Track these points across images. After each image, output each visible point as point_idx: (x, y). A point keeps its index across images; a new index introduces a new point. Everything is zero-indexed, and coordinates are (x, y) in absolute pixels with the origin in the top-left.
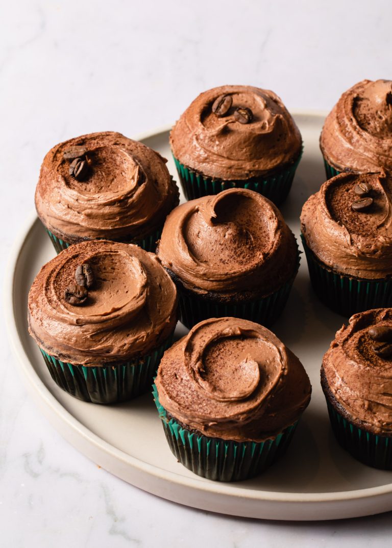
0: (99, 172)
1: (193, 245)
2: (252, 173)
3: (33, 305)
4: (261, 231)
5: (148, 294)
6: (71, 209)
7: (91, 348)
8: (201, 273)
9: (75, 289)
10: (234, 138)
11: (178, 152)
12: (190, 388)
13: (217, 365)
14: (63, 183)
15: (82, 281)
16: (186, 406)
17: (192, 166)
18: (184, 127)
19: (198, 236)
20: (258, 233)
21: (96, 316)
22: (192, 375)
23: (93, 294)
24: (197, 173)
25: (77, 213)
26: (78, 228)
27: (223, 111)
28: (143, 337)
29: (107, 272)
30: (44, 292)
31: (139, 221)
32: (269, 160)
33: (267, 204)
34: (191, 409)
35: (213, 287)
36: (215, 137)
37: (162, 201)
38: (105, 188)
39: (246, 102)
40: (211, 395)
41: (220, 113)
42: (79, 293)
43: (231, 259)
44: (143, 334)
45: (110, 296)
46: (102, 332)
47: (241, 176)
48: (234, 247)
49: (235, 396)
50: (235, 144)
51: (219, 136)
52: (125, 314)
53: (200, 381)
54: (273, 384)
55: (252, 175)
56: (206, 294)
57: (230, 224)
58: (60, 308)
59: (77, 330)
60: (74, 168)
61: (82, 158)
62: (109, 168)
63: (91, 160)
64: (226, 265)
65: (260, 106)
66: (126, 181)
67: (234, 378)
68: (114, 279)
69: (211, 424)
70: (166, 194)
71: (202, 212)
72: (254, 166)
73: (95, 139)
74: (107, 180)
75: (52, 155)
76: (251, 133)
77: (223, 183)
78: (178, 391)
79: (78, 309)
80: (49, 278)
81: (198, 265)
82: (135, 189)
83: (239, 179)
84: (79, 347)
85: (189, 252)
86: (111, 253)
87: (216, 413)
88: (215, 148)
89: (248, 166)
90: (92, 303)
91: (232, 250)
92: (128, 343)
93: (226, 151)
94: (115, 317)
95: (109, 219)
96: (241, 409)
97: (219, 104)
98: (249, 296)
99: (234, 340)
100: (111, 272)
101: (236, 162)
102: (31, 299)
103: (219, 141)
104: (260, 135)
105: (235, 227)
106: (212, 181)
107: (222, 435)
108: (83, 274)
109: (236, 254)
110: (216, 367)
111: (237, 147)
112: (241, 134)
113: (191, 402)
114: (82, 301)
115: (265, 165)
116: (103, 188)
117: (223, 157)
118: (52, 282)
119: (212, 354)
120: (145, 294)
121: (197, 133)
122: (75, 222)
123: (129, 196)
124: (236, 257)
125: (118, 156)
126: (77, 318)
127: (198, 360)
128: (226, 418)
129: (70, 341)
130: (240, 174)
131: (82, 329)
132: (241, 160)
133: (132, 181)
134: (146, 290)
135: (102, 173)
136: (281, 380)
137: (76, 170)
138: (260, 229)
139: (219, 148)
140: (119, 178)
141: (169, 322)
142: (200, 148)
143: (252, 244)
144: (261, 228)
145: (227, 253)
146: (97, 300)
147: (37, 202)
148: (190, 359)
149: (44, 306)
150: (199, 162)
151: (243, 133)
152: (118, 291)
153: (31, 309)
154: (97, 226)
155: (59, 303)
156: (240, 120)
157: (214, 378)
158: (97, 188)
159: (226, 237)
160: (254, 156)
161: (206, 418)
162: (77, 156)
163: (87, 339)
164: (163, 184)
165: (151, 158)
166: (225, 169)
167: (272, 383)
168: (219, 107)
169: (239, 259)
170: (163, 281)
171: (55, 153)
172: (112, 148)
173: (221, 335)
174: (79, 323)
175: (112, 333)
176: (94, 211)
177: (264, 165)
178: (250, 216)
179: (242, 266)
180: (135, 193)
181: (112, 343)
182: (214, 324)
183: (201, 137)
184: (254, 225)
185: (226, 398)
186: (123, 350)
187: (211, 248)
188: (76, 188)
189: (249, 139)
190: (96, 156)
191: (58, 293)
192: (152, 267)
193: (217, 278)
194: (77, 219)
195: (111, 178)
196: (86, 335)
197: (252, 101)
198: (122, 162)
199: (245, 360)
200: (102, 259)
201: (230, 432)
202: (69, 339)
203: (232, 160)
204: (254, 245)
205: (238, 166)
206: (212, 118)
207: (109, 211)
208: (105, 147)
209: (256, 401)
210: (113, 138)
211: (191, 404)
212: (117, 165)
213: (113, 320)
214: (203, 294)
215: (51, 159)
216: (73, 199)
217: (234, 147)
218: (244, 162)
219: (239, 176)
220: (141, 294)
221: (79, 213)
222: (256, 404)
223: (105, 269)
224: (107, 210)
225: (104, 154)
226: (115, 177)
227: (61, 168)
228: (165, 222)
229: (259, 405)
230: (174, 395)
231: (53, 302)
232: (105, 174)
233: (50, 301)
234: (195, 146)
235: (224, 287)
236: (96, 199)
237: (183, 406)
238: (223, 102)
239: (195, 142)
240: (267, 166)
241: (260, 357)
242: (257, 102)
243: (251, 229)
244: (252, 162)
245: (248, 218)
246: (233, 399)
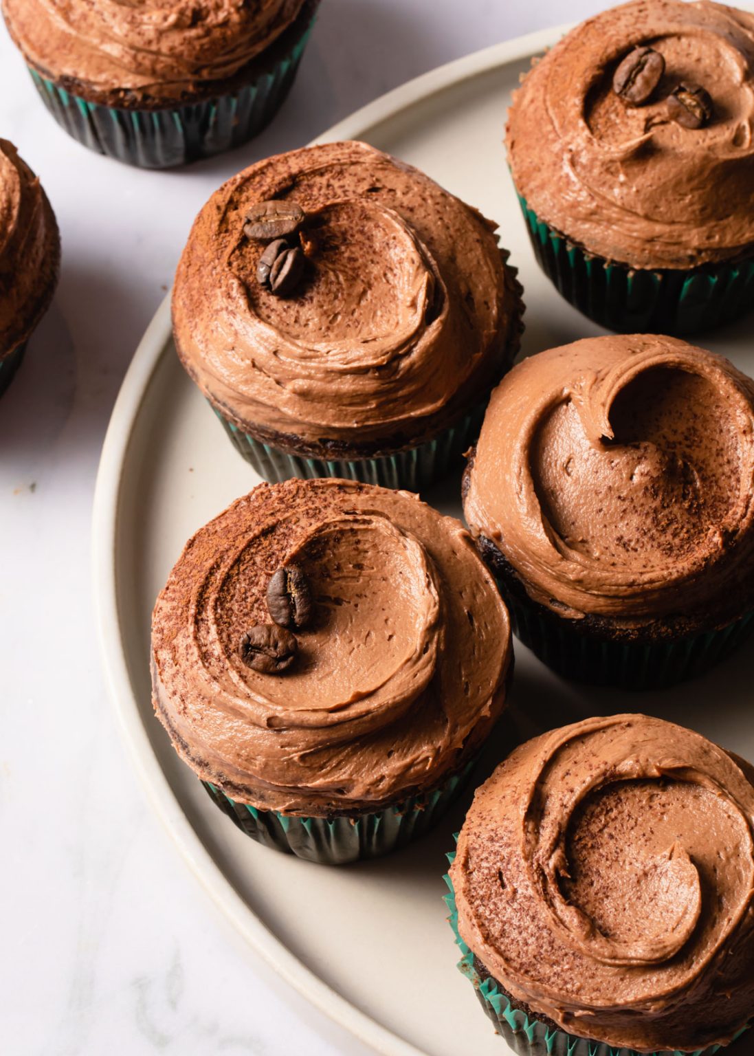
0: (331, 273)
1: (553, 493)
2: (703, 254)
3: (165, 655)
4: (720, 460)
5: (442, 647)
6: (260, 370)
7: (301, 781)
8: (571, 577)
9: (265, 636)
10: (665, 169)
11: (524, 180)
12: (533, 918)
13: (601, 855)
14: (242, 303)
15: (284, 612)
16: (522, 964)
17: (556, 223)
18: (542, 118)
19: (566, 468)
20: (713, 465)
21: (315, 711)
22: (540, 886)
23: (310, 641)
24: (568, 242)
25: (274, 383)
26: (275, 415)
27: (639, 92)
28: (426, 759)
29: (344, 577)
30: (191, 628)
31: (423, 410)
32: (747, 219)
33: (738, 396)
34: (533, 973)
35: (598, 609)
36: (618, 164)
37: (481, 354)
38: (343, 319)
39: (699, 60)
40: (582, 945)
41: (633, 97)
42: (276, 646)
43: (645, 539)
44: (425, 751)
45: (348, 648)
46: (327, 748)
47: (678, 261)
48: (653, 506)
49: (639, 956)
50: (665, 184)
51: (628, 163)
52: (384, 708)
53: (558, 902)
54: (733, 923)
55: (702, 258)
56: (579, 621)
57: (646, 448)
58: (229, 679)
59: (268, 740)
60: (271, 267)
61: (290, 241)
62: (355, 260)
63: (312, 242)
64: (632, 553)
65: (731, 73)
66: (394, 297)
67: (639, 898)
68: (359, 596)
69: (578, 1013)
70: (493, 331)
71: (578, 406)
72: (709, 238)
73: (322, 175)
74: (349, 295)
75: (216, 217)
76: (706, 158)
77: (631, 274)
78: (504, 923)
79: (272, 683)
80: (205, 587)
81: (565, 557)
82: (418, 334)
83: (671, 267)
84: (273, 779)
85: (543, 521)
86: (356, 526)
87: (594, 990)
88: (616, 191)
89: (695, 238)
90: (307, 667)
91: (647, 514)
92: (389, 776)
93: (644, 201)
94: (359, 717)
95: (351, 404)
96: (651, 988)
97: (631, 71)
98: (683, 629)
99: (642, 786)
100: (354, 577)
101: (667, 229)
102: (159, 636)
103: (627, 175)
104: (728, 163)
105: (657, 457)
106: (605, 266)
107: (605, 1035)
108: (286, 594)
109: (657, 525)
110: (598, 862)
111: (670, 192)
112: (681, 159)
113: (535, 957)
114: (283, 665)
115: (738, 232)
116: (340, 318)
117: (636, 214)
118: (211, 603)
119: (588, 824)
120: (433, 647)
121: (572, 147)
122: (270, 403)
123: (401, 352)
124: (657, 535)
125: (377, 226)
126: (270, 714)
127: (555, 845)
128: (616, 1005)
129: (251, 763)
130: (674, 257)
131: (280, 740)
132: (679, 222)
133: (412, 311)
134: (436, 637)
135: (337, 277)
136: (750, 910)
137: (273, 272)
138: (718, 455)
139: (625, 190)
140: (380, 287)
141: (488, 714)
142: (578, 186)
143: (696, 497)
144: (722, 449)
145: (635, 520)
146: (317, 658)
147: (177, 320)
148: (537, 841)
149: (192, 667)
150: (576, 219)
151: (687, 157)
152: (368, 635)
153: (158, 662)
154: (323, 418)
155: (228, 664)
156: (682, 120)
157: (592, 890)
158: (324, 318)
159: (636, 479)
160: (710, 213)
161: (568, 1001)
162: (277, 234)
163: (290, 762)
164: (486, 303)
165: (458, 230)
166: (637, 244)
167: (730, 920)
168: (630, 81)
169: (662, 539)
170: (478, 597)
171: (223, 209)
172: (363, 207)
173: (613, 775)
174: (272, 724)
175: (352, 750)
176: (317, 385)
177: (734, 235)
178: (695, 416)
179: (670, 560)
180: (415, 345)
181: (351, 775)
182: (597, 736)
183: (584, 159)
184: (705, 442)
185: (620, 959)
186: (376, 792)
187: (596, 506)
188: (273, 316)
189: (701, 171)
190: (325, 227)
191: (224, 635)
192: (453, 560)
193: (609, 591)
194: (274, 397)
195: (359, 288)
196: (289, 754)
197: (713, 58)
198: (388, 244)
199: (667, 853)
200: (332, 543)
201: (623, 1033)
202: (249, 759)
203: (657, 221)
204: (702, 501)
205: (671, 236)
206: (610, 105)
207: (353, 387)
208: (347, 203)
209: (690, 967)
210: (367, 170)
211: (534, 961)
212: (374, 252)
213: (356, 722)
214: (573, 619)
215: (215, 226)
216: (266, 348)
217: (663, 190)
218: (684, 227)
219: (672, 261)
220: (425, 650)
221: (278, 382)
222: (690, 974)
223: (339, 568)
224: (347, 385)
225: (344, 222)
226: (370, 286)
227: (237, 259)
228: (486, 407)
229: (696, 977)
230: (495, 930)
231: (213, 661)
232: (346, 280)
233: (205, 657)
234: (567, 176)
235: (622, 611)
236: (322, 356)
237: (515, 964)
238: (642, 69)
239: (567, 169)
240: (743, 235)
241: (703, 841)
242: (725, 61)
243: (697, 454)
244: (704, 228)
245: (691, 424)
246: (634, 962)
